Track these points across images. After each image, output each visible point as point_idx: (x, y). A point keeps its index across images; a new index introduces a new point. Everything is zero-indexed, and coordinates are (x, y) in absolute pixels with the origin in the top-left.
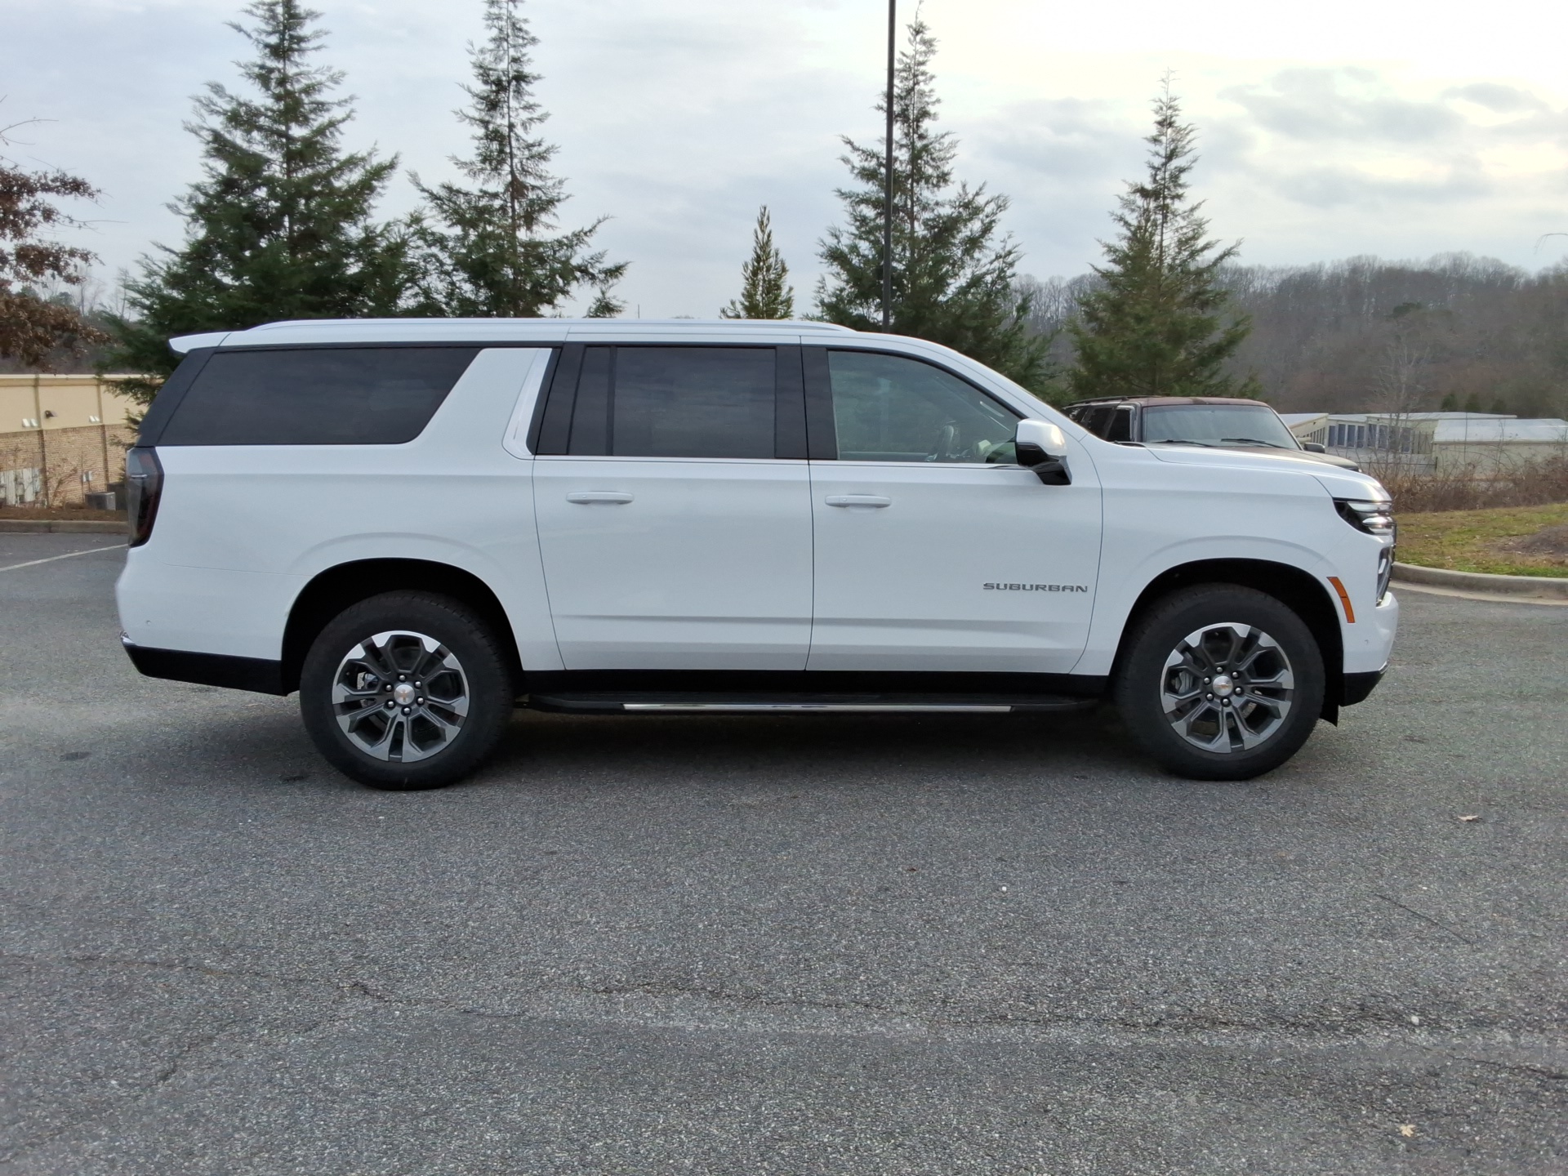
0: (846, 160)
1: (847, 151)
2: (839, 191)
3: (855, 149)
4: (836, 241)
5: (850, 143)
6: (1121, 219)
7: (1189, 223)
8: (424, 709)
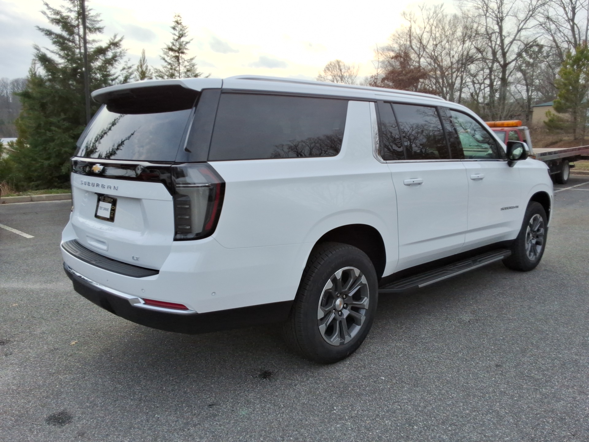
0: (44, 13)
1: (45, 8)
2: (38, 27)
3: (49, 8)
4: (38, 52)
5: (47, 5)
6: (164, 59)
7: (190, 64)
8: (349, 310)
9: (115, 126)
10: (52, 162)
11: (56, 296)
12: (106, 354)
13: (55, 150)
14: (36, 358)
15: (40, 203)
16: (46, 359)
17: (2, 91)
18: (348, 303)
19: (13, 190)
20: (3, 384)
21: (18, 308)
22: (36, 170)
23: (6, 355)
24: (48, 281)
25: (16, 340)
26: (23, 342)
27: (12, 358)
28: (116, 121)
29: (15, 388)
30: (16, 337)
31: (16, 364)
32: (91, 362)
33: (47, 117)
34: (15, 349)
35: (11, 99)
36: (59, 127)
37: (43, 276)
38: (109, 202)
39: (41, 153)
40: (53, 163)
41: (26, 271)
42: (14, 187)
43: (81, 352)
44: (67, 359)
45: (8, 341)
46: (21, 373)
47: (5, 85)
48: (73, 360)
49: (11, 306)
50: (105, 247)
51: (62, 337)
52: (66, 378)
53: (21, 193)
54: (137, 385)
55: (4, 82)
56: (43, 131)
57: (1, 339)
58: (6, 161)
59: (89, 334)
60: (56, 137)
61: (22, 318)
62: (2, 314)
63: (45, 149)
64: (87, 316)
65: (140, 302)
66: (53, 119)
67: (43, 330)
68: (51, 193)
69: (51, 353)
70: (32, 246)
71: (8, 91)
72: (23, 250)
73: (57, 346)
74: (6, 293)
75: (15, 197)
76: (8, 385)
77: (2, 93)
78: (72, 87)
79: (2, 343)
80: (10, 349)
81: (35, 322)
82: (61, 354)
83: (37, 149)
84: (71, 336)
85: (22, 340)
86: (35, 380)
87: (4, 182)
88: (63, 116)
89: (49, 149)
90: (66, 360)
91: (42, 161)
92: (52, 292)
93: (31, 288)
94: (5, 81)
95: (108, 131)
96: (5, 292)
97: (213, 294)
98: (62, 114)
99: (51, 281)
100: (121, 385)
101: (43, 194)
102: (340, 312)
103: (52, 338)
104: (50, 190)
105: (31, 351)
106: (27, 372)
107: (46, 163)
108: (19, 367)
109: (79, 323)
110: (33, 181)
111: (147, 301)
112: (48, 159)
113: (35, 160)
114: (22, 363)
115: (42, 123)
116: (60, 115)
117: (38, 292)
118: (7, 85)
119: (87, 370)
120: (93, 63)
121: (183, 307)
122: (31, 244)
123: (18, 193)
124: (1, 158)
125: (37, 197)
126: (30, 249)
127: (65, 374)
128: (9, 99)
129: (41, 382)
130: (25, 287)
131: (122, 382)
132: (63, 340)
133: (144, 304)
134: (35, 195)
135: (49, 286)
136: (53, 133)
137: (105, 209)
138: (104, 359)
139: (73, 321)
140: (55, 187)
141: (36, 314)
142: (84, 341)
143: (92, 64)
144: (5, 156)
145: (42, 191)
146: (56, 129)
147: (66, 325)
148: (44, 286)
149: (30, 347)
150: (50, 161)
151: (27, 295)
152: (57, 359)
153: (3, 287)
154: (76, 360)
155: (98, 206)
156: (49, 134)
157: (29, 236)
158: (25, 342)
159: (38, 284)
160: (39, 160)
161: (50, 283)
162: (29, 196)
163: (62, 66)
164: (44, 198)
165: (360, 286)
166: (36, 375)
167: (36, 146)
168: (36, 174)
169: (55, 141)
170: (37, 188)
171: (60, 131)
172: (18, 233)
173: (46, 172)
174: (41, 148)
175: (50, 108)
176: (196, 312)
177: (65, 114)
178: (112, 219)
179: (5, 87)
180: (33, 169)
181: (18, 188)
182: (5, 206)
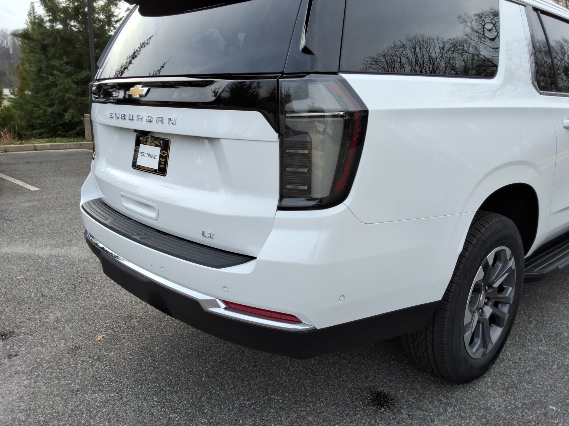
8: (491, 306)
9: (136, 59)
10: (56, 108)
11: (70, 265)
12: (147, 357)
13: (57, 96)
14: (50, 362)
15: (44, 153)
16: (65, 364)
17: (3, 42)
18: (491, 297)
19: (15, 139)
20: (5, 410)
21: (24, 282)
22: (38, 117)
23: (10, 356)
24: (59, 245)
25: (23, 331)
26: (32, 335)
27: (18, 362)
28: (136, 54)
29: (23, 418)
30: (23, 327)
31: (23, 372)
32: (127, 370)
33: (48, 59)
34: (21, 347)
35: (11, 50)
36: (61, 72)
37: (53, 238)
38: (157, 146)
39: (43, 99)
40: (57, 110)
41: (32, 231)
42: (16, 135)
43: (112, 353)
44: (95, 365)
45: (12, 334)
46: (32, 390)
47: (5, 36)
48: (103, 367)
49: (15, 279)
50: (153, 215)
51: (83, 327)
52: (95, 399)
53: (24, 141)
54: (199, 415)
55: (4, 33)
56: (44, 75)
57: (3, 330)
58: (7, 109)
59: (119, 323)
60: (59, 83)
61: (29, 297)
62: (4, 290)
63: (47, 95)
64: (113, 295)
65: (219, 307)
66: (56, 63)
67: (57, 317)
68: (55, 142)
69: (70, 355)
70: (38, 200)
71: (8, 42)
72: (28, 204)
73: (77, 342)
74: (9, 261)
75: (17, 145)
76: (12, 411)
77: (2, 44)
78: (74, 28)
79: (4, 336)
80: (15, 347)
81: (47, 302)
82: (85, 357)
83: (40, 95)
84: (95, 326)
85: (31, 332)
86: (51, 403)
87: (6, 129)
88: (65, 59)
89: (52, 94)
90: (93, 366)
91: (45, 108)
92: (66, 259)
93: (39, 254)
94: (5, 31)
95: (128, 66)
96: (7, 258)
97: (341, 298)
98: (64, 57)
99: (63, 245)
100: (178, 413)
101: (47, 143)
102: (480, 311)
103: (71, 328)
104: (54, 139)
105: (44, 351)
106: (39, 387)
107: (50, 110)
108: (28, 379)
109: (103, 305)
110: (36, 129)
111: (230, 306)
112: (51, 105)
113: (38, 107)
114: (31, 371)
115: (43, 66)
116: (62, 59)
117: (48, 259)
118: (7, 35)
119: (124, 385)
120: (96, 2)
121: (295, 319)
122: (37, 198)
123: (21, 142)
124: (2, 105)
125: (42, 146)
126: (35, 203)
127: (94, 392)
128: (10, 50)
129: (61, 406)
130: (32, 252)
131: (176, 409)
132: (86, 332)
133: (225, 309)
134: (38, 143)
135: (61, 251)
136: (55, 78)
137: (150, 155)
138: (145, 365)
139: (96, 303)
140: (59, 136)
141: (47, 290)
142: (114, 335)
143: (95, 4)
144: (6, 103)
145: (46, 140)
146: (59, 73)
147: (87, 309)
148: (55, 251)
149: (41, 343)
150: (53, 108)
151: (34, 263)
152: (80, 365)
153: (4, 251)
154: (106, 366)
155: (136, 151)
156: (51, 78)
157: (34, 189)
158: (35, 335)
159: (48, 248)
160: (42, 107)
161: (62, 248)
162: (32, 145)
163: (64, 5)
164: (49, 146)
165: (507, 274)
166: (52, 393)
167: (38, 92)
168: (39, 121)
169: (58, 86)
170: (40, 136)
171: (63, 75)
172: (21, 185)
173: (49, 120)
174: (44, 94)
175: (52, 51)
176: (314, 327)
177: (68, 58)
178: (162, 170)
179: (5, 37)
180: (36, 116)
181: (20, 137)
182: (7, 154)
